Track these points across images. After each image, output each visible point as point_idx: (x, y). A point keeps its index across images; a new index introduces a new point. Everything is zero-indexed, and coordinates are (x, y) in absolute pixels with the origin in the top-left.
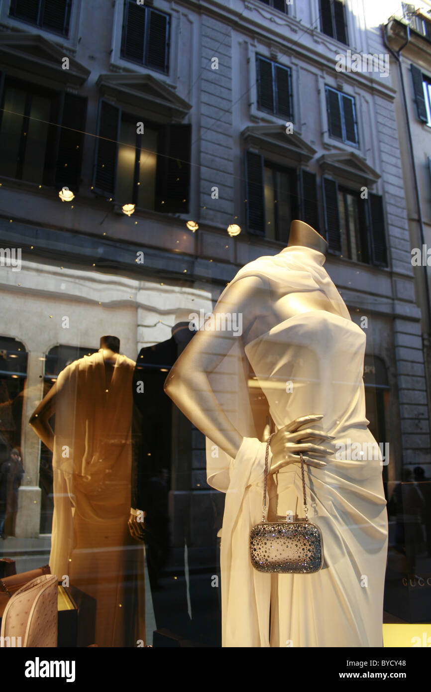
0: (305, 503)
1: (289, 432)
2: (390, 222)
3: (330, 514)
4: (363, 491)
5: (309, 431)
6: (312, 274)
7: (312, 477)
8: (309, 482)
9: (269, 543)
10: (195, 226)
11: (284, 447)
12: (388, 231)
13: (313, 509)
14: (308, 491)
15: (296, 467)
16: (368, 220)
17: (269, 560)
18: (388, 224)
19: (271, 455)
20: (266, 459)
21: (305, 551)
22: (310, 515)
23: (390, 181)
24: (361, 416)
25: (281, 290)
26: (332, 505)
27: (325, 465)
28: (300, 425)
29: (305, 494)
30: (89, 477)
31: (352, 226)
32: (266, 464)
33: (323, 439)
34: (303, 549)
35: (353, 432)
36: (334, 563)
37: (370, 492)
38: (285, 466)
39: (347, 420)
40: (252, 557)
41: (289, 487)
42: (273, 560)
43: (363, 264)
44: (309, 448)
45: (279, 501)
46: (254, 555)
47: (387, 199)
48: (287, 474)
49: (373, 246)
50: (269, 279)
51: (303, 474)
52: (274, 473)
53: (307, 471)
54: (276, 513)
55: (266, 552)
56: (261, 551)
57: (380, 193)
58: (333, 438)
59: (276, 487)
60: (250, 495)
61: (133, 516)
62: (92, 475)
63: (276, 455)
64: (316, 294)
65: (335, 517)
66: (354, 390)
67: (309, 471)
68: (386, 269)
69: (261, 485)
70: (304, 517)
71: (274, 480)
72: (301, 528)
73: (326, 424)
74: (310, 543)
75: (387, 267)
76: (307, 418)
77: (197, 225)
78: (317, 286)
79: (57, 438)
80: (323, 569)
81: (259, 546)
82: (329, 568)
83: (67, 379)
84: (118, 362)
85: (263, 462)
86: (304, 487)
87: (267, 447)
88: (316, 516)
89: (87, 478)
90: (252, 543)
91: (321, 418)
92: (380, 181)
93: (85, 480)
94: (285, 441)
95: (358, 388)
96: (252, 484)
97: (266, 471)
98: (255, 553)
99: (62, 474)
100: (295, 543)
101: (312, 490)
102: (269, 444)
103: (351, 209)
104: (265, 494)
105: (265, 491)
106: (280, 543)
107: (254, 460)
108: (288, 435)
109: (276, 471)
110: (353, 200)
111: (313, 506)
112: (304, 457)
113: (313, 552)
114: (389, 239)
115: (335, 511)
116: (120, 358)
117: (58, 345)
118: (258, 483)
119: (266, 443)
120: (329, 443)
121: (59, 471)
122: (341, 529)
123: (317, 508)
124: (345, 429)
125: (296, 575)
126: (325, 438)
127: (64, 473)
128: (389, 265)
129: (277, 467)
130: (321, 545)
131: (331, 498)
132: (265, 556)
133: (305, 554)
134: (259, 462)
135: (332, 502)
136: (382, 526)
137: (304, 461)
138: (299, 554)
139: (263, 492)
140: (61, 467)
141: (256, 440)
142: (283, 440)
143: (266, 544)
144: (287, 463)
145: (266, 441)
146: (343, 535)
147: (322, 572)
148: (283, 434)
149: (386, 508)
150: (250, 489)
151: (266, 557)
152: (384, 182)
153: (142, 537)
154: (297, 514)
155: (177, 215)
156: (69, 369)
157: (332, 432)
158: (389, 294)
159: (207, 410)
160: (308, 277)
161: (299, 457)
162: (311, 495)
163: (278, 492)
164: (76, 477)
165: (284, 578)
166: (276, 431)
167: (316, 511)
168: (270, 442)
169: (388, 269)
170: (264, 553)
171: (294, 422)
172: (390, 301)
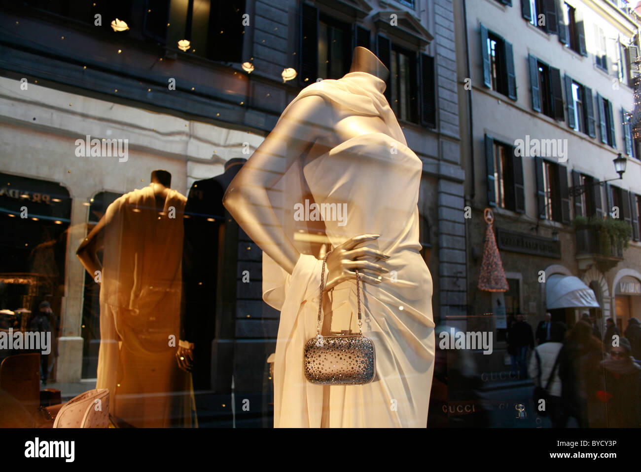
0: (360, 317)
1: (345, 249)
2: (440, 84)
3: (382, 329)
4: (414, 311)
5: (365, 249)
6: (373, 99)
7: (367, 294)
8: (363, 298)
9: (323, 356)
10: (251, 68)
11: (341, 264)
12: (438, 94)
13: (367, 325)
14: (362, 306)
15: (352, 284)
16: (419, 81)
17: (323, 371)
18: (438, 86)
19: (327, 271)
20: (323, 275)
21: (359, 362)
22: (364, 330)
23: (442, 44)
24: (415, 240)
25: (342, 113)
26: (385, 322)
27: (380, 282)
28: (356, 243)
29: (359, 309)
30: (137, 311)
31: (403, 87)
32: (322, 280)
33: (379, 258)
34: (357, 361)
35: (406, 253)
36: (386, 375)
37: (420, 313)
38: (341, 282)
39: (401, 242)
40: (306, 370)
41: (345, 303)
42: (327, 372)
43: (412, 124)
44: (365, 266)
45: (333, 317)
46: (308, 368)
47: (439, 61)
48: (343, 290)
49: (422, 106)
50: (331, 99)
51: (358, 290)
52: (329, 290)
53: (362, 287)
54: (330, 329)
55: (320, 364)
56: (315, 363)
57: (432, 55)
58: (388, 257)
59: (331, 304)
60: (305, 309)
61: (182, 348)
62: (139, 309)
63: (332, 272)
64: (376, 119)
65: (388, 333)
66: (409, 215)
67: (364, 287)
68: (433, 130)
69: (317, 300)
70: (358, 332)
71: (329, 298)
72: (355, 341)
73: (382, 243)
74: (363, 355)
75: (435, 128)
76: (364, 236)
77: (253, 67)
78: (377, 112)
79: (105, 270)
80: (374, 381)
81: (313, 359)
82: (380, 381)
83: (116, 212)
84: (169, 196)
85: (320, 277)
86: (359, 302)
87: (324, 264)
88: (370, 331)
89: (135, 312)
90: (306, 356)
91: (377, 237)
92: (432, 42)
93: (132, 314)
94: (341, 258)
95: (412, 214)
96: (307, 300)
97: (322, 287)
98: (310, 366)
99: (109, 309)
100: (349, 355)
101: (366, 306)
102: (326, 262)
103: (402, 70)
104: (320, 309)
105: (320, 306)
106: (334, 356)
107: (310, 275)
108: (344, 252)
109: (331, 288)
110: (406, 61)
111: (367, 321)
112: (359, 274)
113: (366, 363)
114: (438, 101)
115: (388, 328)
116: (171, 193)
117: (104, 191)
118: (313, 299)
119: (323, 261)
120: (384, 262)
121: (106, 305)
122: (392, 345)
123: (371, 324)
124: (399, 250)
125: (347, 387)
126: (380, 257)
127: (111, 306)
128: (437, 126)
129: (332, 284)
130: (374, 357)
131: (384, 314)
132: (318, 368)
133: (358, 365)
134: (316, 277)
135: (385, 319)
136: (430, 348)
137: (360, 277)
138: (352, 366)
139: (318, 308)
140: (109, 301)
141: (313, 257)
142: (340, 257)
143: (320, 356)
144: (343, 280)
145: (323, 259)
146: (393, 350)
147: (373, 385)
148: (339, 252)
149: (434, 331)
150: (306, 304)
151: (320, 369)
152: (437, 43)
153: (190, 368)
154: (351, 329)
155: (229, 64)
156: (119, 202)
157: (388, 251)
158: (435, 154)
159: (265, 224)
160: (369, 102)
161: (355, 273)
162: (365, 311)
163: (332, 309)
164: (123, 310)
165: (336, 390)
166: (332, 250)
167: (369, 326)
168: (326, 260)
169: (436, 130)
170: (318, 365)
171: (352, 240)
172: (436, 162)
